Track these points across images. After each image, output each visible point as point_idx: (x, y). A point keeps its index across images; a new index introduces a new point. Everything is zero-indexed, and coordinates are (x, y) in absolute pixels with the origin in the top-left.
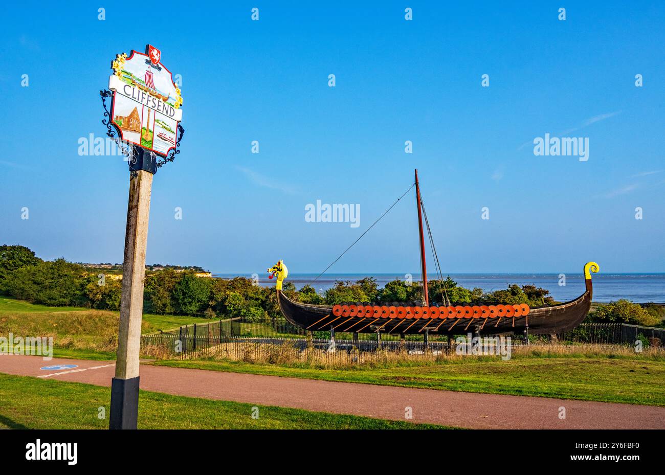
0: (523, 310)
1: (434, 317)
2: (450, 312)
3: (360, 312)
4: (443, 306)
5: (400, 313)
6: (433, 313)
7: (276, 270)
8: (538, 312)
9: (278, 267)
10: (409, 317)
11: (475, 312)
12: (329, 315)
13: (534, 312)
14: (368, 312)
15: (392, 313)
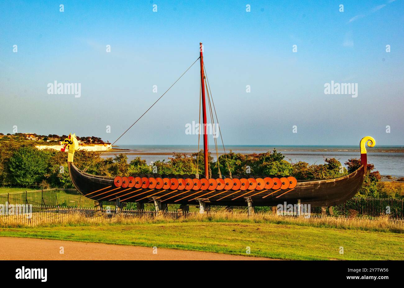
0: (291, 183)
1: (204, 188)
2: (219, 184)
3: (137, 183)
4: (229, 178)
5: (173, 184)
6: (203, 185)
7: (67, 143)
8: (305, 185)
9: (69, 140)
10: (181, 188)
11: (243, 185)
12: (111, 186)
13: (301, 185)
14: (144, 183)
15: (165, 184)
